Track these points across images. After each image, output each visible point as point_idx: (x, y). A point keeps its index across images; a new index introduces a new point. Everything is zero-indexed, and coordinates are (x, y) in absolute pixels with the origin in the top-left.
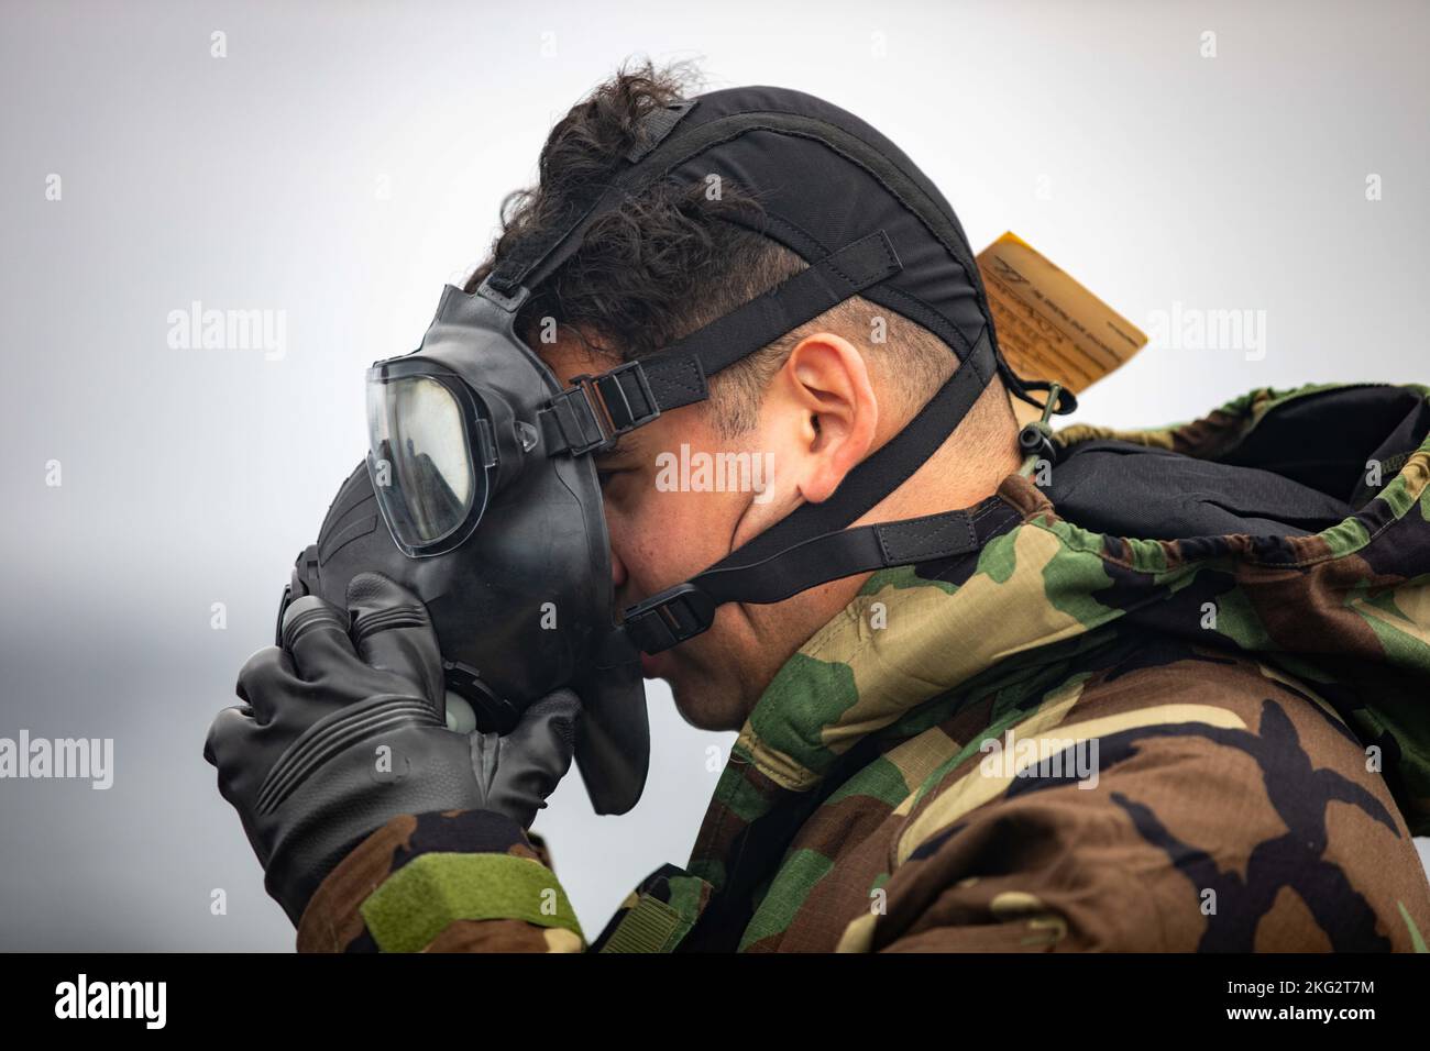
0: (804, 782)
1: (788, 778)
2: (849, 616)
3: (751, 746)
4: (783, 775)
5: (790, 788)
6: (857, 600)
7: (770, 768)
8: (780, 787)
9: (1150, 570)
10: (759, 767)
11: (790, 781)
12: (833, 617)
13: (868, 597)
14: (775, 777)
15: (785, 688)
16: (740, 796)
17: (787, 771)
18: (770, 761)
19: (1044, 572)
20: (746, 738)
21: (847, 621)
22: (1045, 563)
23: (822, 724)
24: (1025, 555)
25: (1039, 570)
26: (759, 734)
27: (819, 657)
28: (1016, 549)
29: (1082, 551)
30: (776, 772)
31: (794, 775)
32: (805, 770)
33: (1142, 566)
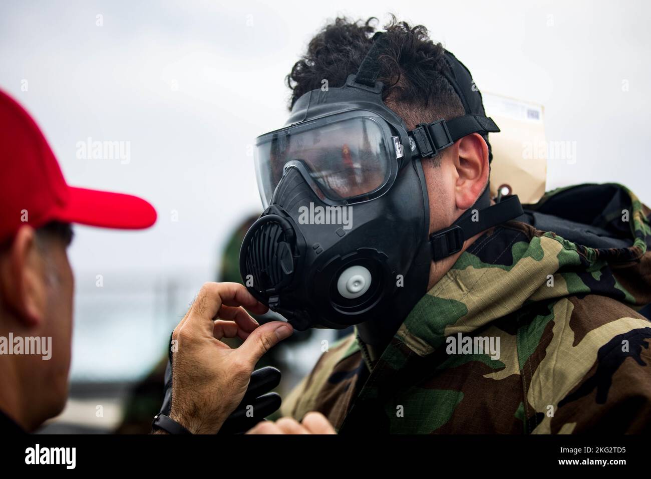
0: (427, 353)
1: (420, 350)
2: (449, 278)
3: (404, 335)
4: (418, 349)
5: (420, 355)
6: (452, 271)
7: (413, 346)
8: (417, 354)
9: (590, 261)
10: (408, 345)
11: (421, 352)
12: (441, 279)
13: (459, 270)
14: (415, 350)
15: (424, 310)
16: (395, 358)
17: (421, 347)
18: (413, 342)
19: (558, 256)
20: (403, 331)
21: (449, 281)
22: (558, 253)
23: (446, 325)
24: (547, 249)
25: (556, 256)
26: (410, 330)
27: (441, 296)
28: (542, 246)
29: (569, 250)
30: (415, 348)
31: (424, 350)
32: (430, 347)
33: (588, 259)
